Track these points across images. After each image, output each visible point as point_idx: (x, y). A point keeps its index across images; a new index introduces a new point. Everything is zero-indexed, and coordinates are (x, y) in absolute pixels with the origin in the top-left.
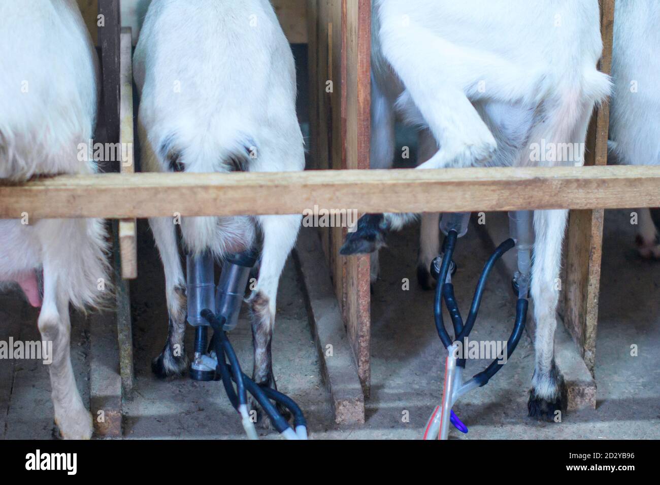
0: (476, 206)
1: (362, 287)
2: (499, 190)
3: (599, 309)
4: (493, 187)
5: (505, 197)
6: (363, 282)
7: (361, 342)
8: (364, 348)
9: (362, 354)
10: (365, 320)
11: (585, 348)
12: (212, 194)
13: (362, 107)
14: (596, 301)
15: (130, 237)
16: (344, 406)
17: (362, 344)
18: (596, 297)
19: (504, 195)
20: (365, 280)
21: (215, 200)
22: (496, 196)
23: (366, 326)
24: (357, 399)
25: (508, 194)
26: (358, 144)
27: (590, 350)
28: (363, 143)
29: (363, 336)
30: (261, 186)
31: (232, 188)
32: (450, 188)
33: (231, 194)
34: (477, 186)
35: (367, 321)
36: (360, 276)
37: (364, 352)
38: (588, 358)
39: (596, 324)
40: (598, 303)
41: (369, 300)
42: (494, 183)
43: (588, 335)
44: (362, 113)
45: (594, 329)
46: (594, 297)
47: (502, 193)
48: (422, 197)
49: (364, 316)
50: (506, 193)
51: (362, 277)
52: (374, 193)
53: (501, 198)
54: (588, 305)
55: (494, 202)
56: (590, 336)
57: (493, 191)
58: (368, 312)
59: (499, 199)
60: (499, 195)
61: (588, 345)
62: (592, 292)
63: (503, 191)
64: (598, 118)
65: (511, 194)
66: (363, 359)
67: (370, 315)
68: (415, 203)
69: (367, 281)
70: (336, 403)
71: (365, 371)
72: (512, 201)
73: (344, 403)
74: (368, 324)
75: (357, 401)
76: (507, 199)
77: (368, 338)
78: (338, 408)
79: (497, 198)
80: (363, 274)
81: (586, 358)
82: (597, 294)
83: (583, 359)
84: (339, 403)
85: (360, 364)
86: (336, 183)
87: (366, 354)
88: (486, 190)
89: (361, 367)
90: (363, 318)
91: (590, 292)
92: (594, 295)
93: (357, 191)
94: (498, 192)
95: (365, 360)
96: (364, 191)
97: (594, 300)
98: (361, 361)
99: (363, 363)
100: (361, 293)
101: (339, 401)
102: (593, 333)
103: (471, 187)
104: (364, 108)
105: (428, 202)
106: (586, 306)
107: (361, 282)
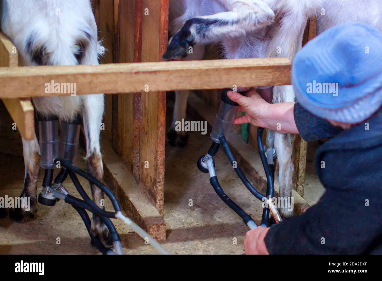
0: (258, 83)
1: (160, 148)
2: (273, 72)
3: (307, 157)
4: (269, 70)
5: (277, 77)
6: (161, 145)
7: (158, 186)
8: (160, 190)
9: (159, 194)
10: (161, 171)
11: (298, 184)
12: (89, 79)
13: (163, 25)
14: (305, 152)
15: (30, 111)
16: (153, 229)
17: (159, 188)
18: (305, 149)
19: (276, 75)
20: (162, 144)
21: (90, 83)
22: (271, 76)
23: (162, 175)
24: (161, 223)
25: (278, 75)
26: (159, 50)
27: (301, 185)
28: (162, 49)
29: (159, 182)
30: (121, 73)
31: (101, 74)
32: (243, 71)
33: (101, 79)
34: (259, 70)
35: (163, 171)
36: (158, 141)
37: (160, 193)
38: (300, 190)
39: (305, 167)
40: (306, 153)
41: (164, 157)
42: (270, 67)
43: (300, 175)
44: (163, 29)
45: (303, 171)
46: (304, 149)
47: (275, 74)
48: (225, 77)
49: (161, 168)
50: (277, 74)
51: (160, 141)
52: (195, 76)
53: (274, 77)
54: (300, 155)
55: (270, 80)
56: (301, 175)
57: (269, 72)
58: (163, 165)
59: (273, 78)
60: (273, 75)
61: (300, 181)
62: (303, 146)
63: (275, 73)
64: (309, 31)
65: (280, 75)
66: (159, 198)
67: (164, 167)
68: (220, 82)
69: (163, 144)
70: (148, 227)
71: (161, 206)
72: (281, 80)
73: (153, 226)
74: (163, 173)
75: (162, 225)
76: (278, 78)
77: (163, 183)
78: (149, 230)
79: (272, 77)
80: (160, 139)
81: (298, 190)
82: (306, 148)
83: (297, 191)
84: (150, 227)
85: (157, 201)
86: (171, 69)
87: (162, 194)
88: (265, 72)
89: (158, 203)
90: (160, 169)
91: (302, 146)
92: (304, 148)
93: (183, 74)
94: (272, 73)
95: (161, 198)
96: (189, 74)
97: (304, 151)
98: (158, 199)
99: (159, 200)
100: (159, 153)
101: (150, 225)
102: (303, 173)
103: (256, 70)
104: (164, 26)
105: (228, 81)
106: (299, 156)
107: (159, 145)
